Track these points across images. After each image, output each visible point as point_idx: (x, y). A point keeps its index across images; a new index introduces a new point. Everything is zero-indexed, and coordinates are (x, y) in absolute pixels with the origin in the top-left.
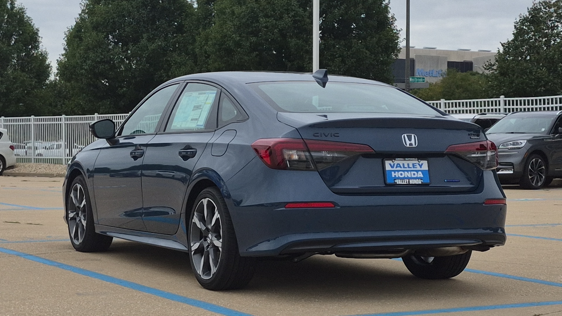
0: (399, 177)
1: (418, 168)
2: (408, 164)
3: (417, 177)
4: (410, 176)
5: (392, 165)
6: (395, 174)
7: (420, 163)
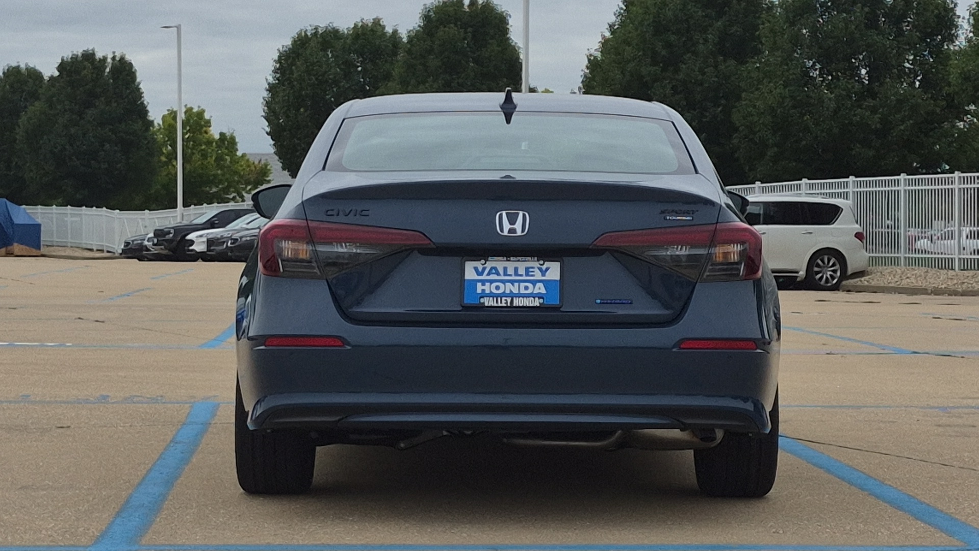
0: (491, 292)
1: (538, 276)
2: (516, 269)
3: (532, 293)
4: (515, 291)
5: (480, 270)
6: (483, 287)
7: (544, 267)
